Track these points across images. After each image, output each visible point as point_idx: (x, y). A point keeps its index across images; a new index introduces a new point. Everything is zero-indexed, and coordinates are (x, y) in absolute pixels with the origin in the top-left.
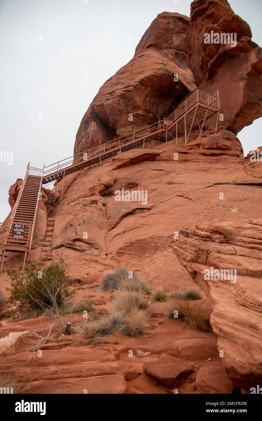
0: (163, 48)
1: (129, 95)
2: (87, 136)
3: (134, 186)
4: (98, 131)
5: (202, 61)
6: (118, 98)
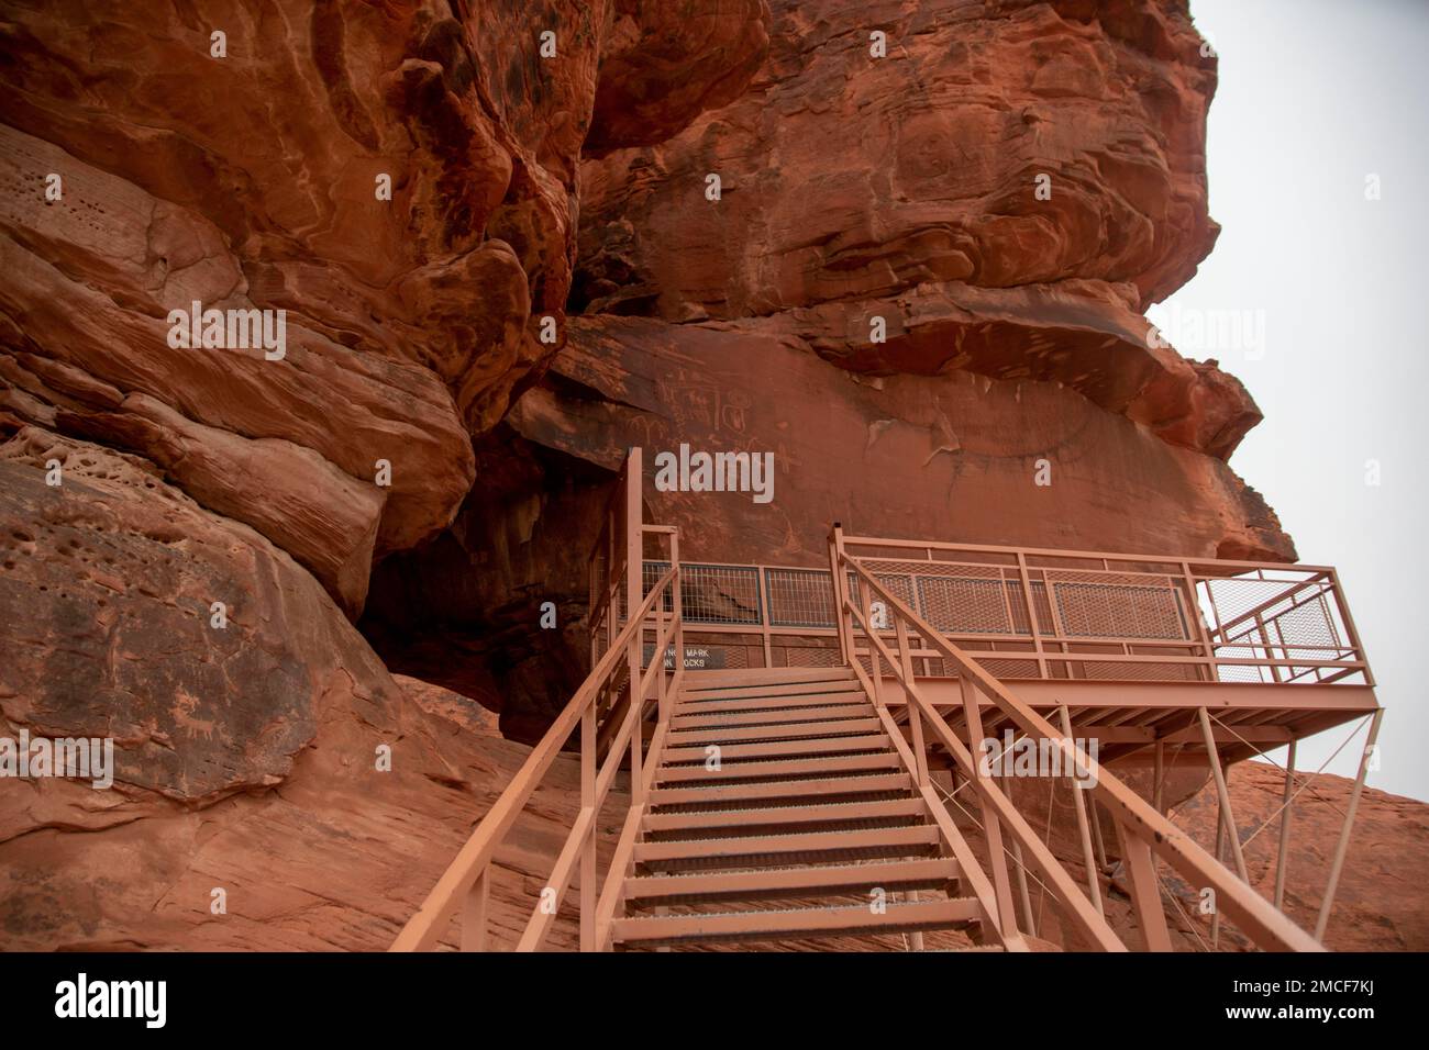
5: (915, 237)
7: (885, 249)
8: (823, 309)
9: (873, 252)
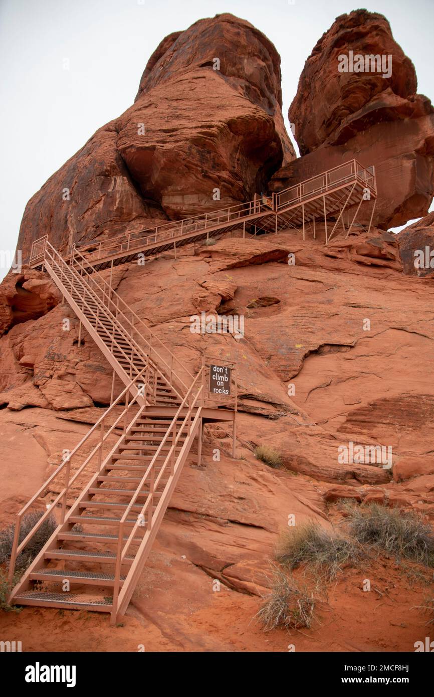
0: (227, 74)
1: (210, 141)
2: (109, 200)
3: (270, 303)
4: (131, 194)
5: (334, 113)
6: (188, 143)
8: (331, 135)
9: (331, 120)
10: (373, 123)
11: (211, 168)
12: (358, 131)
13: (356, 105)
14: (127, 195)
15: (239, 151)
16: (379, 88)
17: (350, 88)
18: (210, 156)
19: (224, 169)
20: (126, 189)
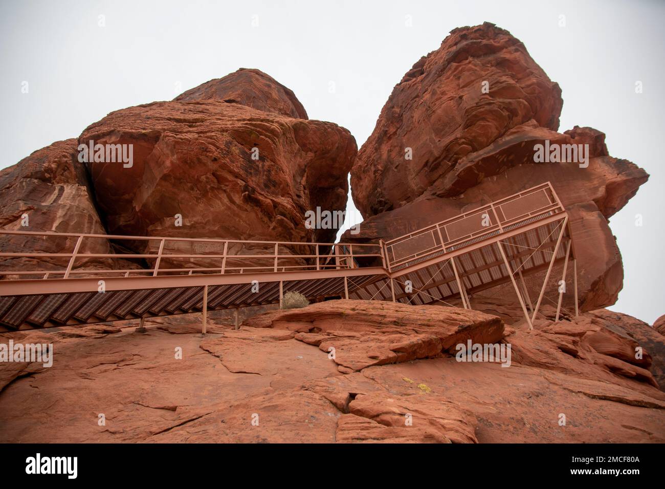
1: (270, 141)
2: (40, 219)
5: (447, 149)
6: (226, 137)
7: (442, 158)
8: (435, 184)
9: (440, 159)
10: (511, 164)
11: (262, 186)
12: (486, 176)
13: (483, 139)
14: (81, 216)
15: (305, 175)
16: (519, 118)
17: (481, 112)
18: (263, 166)
19: (285, 193)
20: (82, 205)
